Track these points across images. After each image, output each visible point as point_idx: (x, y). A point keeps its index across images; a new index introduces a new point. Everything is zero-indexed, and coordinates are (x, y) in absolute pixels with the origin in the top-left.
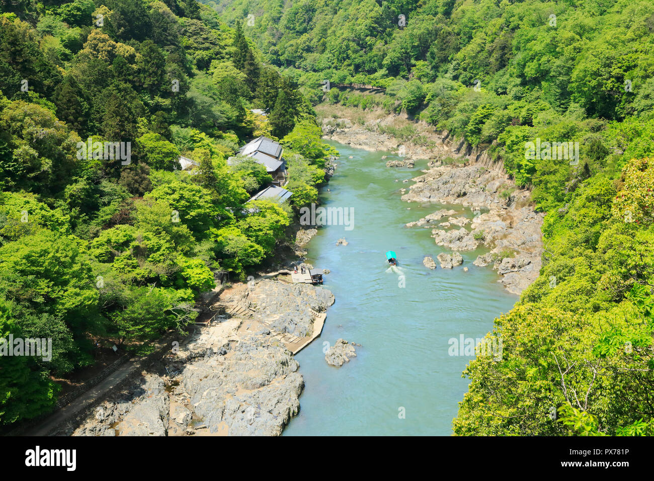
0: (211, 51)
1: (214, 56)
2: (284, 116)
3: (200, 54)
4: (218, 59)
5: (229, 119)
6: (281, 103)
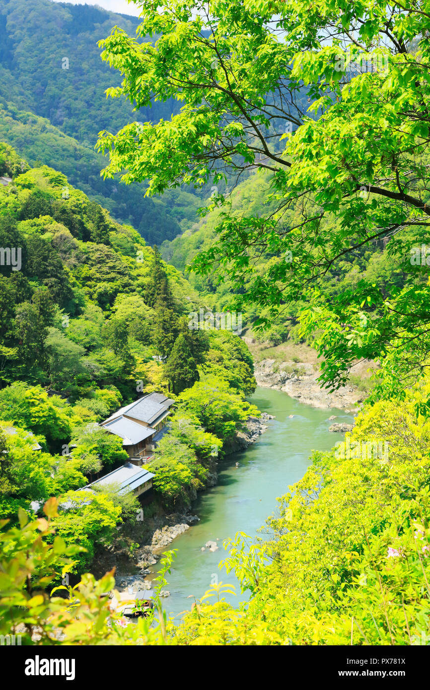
0: (118, 283)
1: (121, 289)
2: (182, 367)
3: (102, 286)
4: (127, 292)
5: (110, 370)
6: (179, 351)
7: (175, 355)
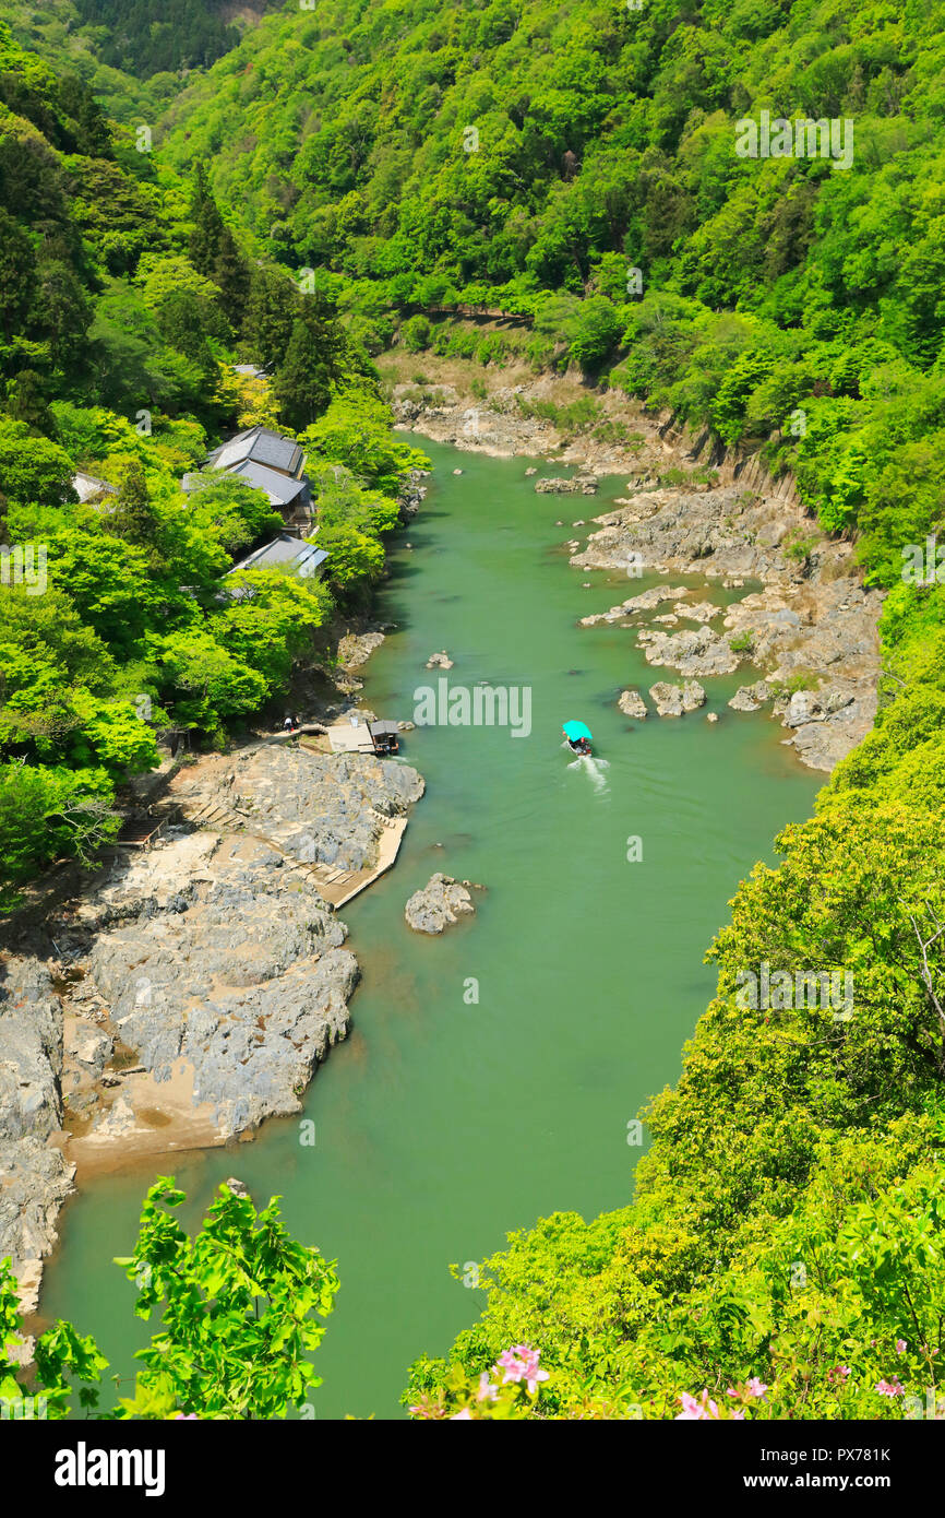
0: (140, 232)
1: (145, 244)
2: (307, 380)
3: (115, 239)
4: (155, 250)
5: (183, 386)
6: (300, 351)
7: (293, 358)
